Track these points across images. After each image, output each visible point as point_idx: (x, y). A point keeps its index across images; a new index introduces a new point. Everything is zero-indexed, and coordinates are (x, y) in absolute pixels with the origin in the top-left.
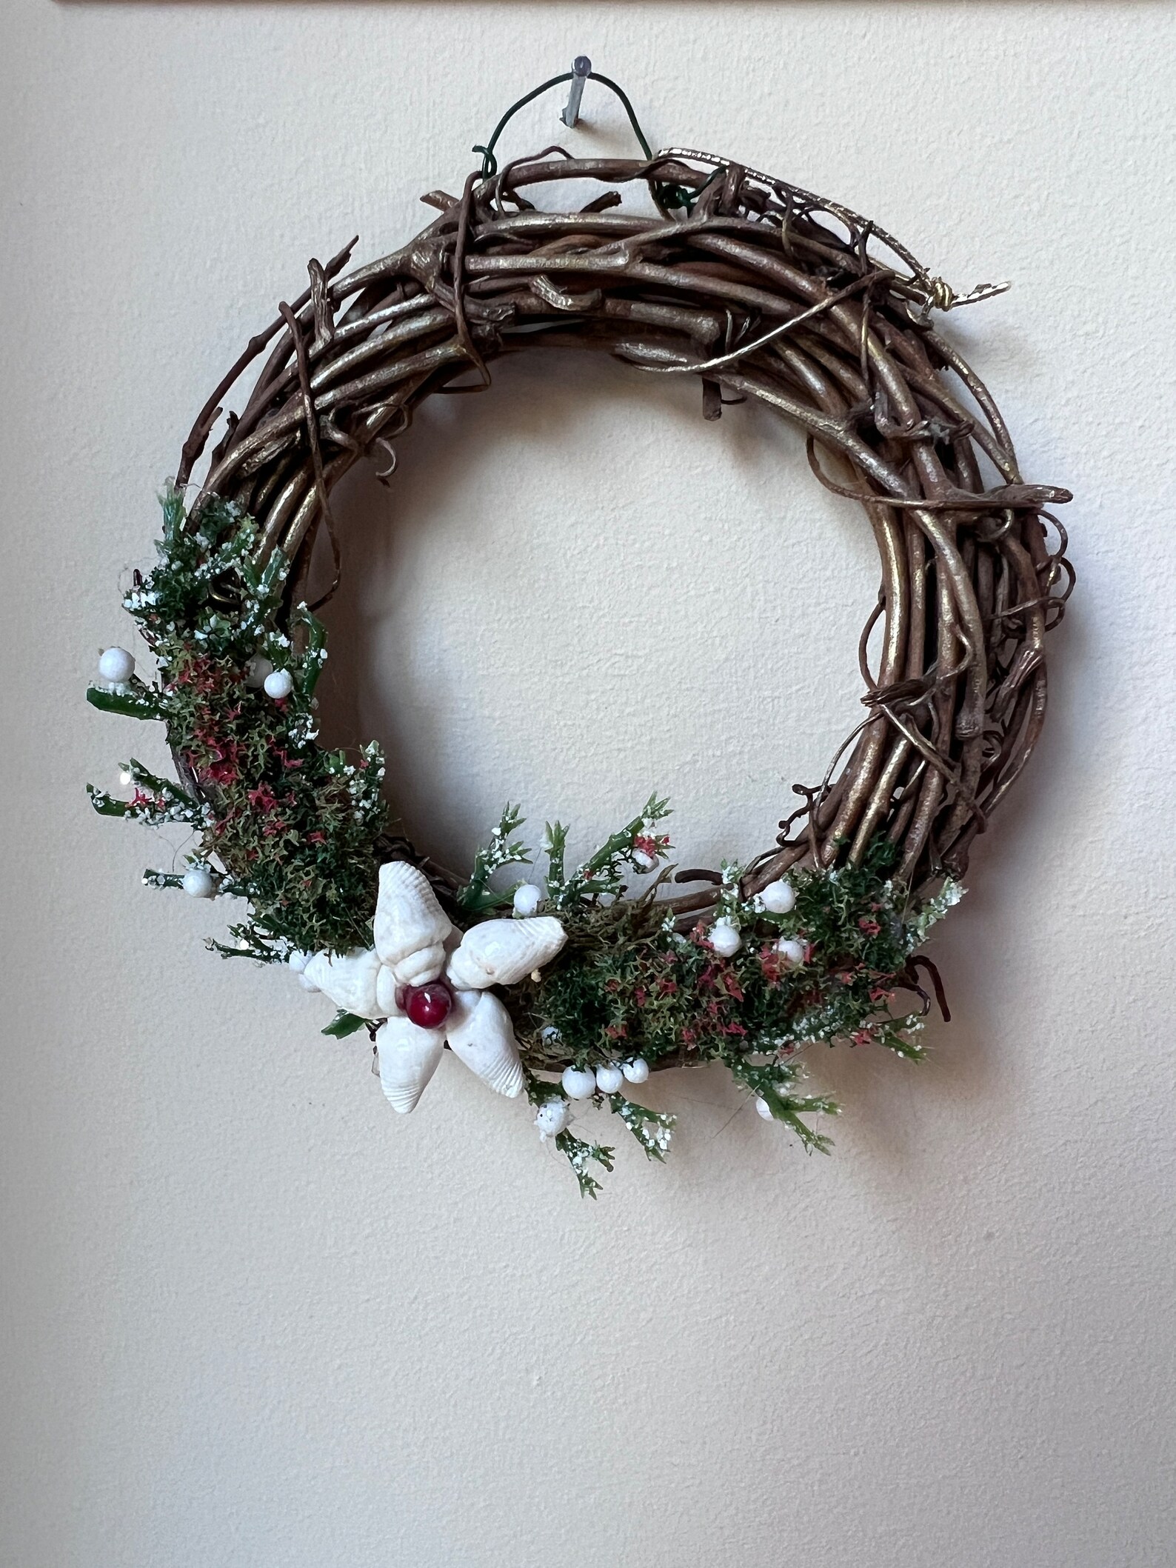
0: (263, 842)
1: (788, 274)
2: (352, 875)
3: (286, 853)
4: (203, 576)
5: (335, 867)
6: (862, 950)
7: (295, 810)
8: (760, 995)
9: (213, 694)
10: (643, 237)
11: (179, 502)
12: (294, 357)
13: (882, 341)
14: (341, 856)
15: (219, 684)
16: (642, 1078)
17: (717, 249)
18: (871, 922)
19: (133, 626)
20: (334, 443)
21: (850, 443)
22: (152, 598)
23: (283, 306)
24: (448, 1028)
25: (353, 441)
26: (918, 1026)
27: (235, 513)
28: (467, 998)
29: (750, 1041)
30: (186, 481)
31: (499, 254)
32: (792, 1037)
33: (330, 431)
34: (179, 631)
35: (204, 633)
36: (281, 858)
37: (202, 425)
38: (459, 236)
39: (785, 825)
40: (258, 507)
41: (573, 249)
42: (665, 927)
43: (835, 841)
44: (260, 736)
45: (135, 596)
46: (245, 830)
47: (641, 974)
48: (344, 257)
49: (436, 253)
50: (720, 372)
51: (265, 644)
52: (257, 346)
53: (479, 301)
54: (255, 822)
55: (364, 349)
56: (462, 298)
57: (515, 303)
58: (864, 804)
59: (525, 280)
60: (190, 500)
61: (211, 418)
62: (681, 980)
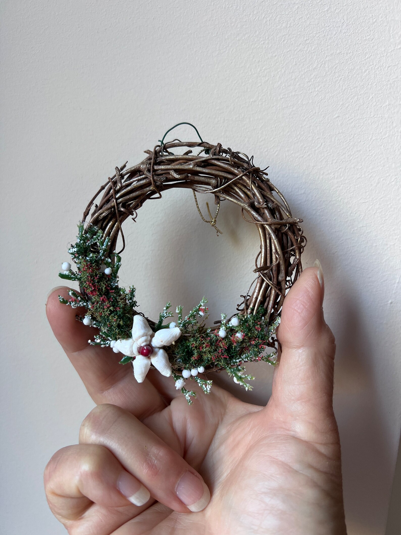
0: (104, 310)
1: (232, 169)
2: (127, 318)
3: (109, 313)
4: (89, 244)
5: (122, 316)
6: (257, 335)
7: (112, 302)
8: (232, 348)
9: (91, 273)
10: (197, 161)
11: (83, 226)
12: (112, 190)
13: (255, 184)
14: (124, 313)
15: (93, 271)
16: (202, 371)
17: (215, 163)
18: (258, 327)
19: (71, 257)
20: (122, 211)
21: (249, 209)
22: (75, 250)
23: (109, 178)
24: (151, 358)
25: (127, 211)
26: (274, 356)
27: (97, 229)
28: (157, 350)
29: (230, 361)
30: (84, 221)
31: (163, 165)
32: (241, 359)
33: (121, 208)
34: (83, 258)
35: (89, 258)
36: (109, 314)
37: (89, 207)
38: (152, 161)
39: (239, 306)
40: (103, 228)
41: (181, 164)
42: (208, 332)
43: (251, 308)
44: (103, 283)
45: (71, 250)
46: (99, 307)
47: (201, 342)
48: (125, 166)
49: (147, 165)
50: (217, 192)
51: (105, 261)
52: (103, 188)
53: (157, 176)
54: (102, 305)
55: (129, 188)
56: (153, 176)
57: (166, 177)
58: (257, 298)
59: (168, 171)
60: (86, 226)
61: (91, 205)
62: (211, 344)
